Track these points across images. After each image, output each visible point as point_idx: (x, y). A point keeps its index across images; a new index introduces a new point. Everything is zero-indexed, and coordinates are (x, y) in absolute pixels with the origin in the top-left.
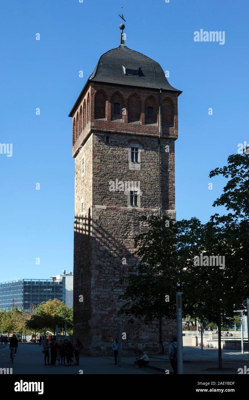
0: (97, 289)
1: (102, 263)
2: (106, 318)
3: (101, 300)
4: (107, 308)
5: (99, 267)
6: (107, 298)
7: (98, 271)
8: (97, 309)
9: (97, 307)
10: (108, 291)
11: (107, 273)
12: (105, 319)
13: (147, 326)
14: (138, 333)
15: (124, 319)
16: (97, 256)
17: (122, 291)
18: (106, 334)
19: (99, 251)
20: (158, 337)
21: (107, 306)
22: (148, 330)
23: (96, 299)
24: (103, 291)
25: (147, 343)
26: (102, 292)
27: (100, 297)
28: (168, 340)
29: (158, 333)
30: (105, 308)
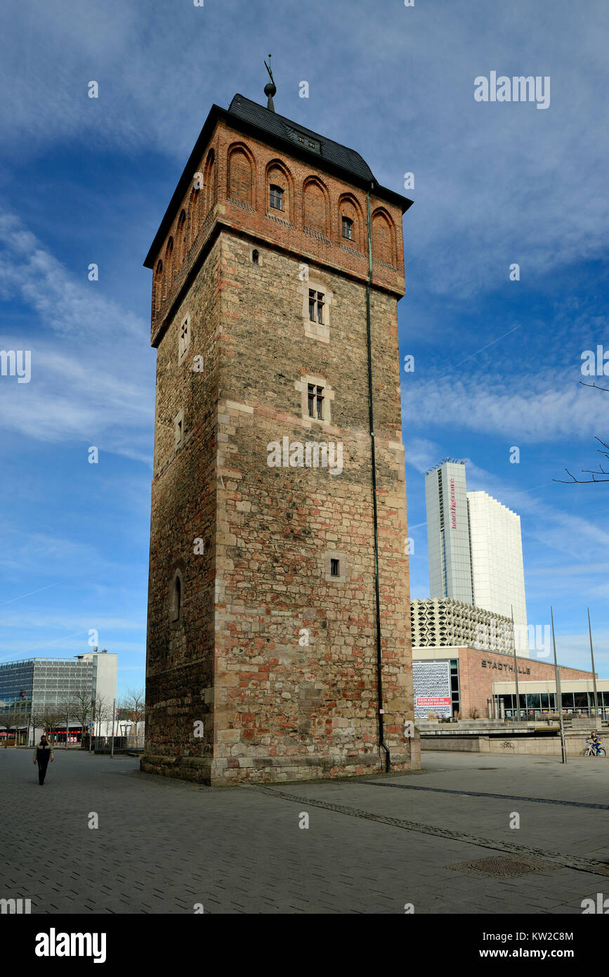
0: (228, 606)
1: (241, 543)
2: (254, 684)
3: (239, 636)
4: (254, 657)
5: (237, 553)
6: (255, 633)
7: (231, 562)
8: (230, 659)
9: (231, 655)
10: (258, 615)
11: (256, 568)
12: (250, 686)
13: (349, 704)
14: (329, 722)
15: (296, 687)
16: (231, 523)
17: (292, 616)
18: (251, 724)
19: (234, 511)
20: (375, 729)
21: (256, 652)
22: (351, 713)
23: (228, 633)
24: (244, 614)
25: (351, 746)
26: (241, 614)
27: (239, 628)
28: (396, 736)
29: (375, 721)
30: (250, 657)
